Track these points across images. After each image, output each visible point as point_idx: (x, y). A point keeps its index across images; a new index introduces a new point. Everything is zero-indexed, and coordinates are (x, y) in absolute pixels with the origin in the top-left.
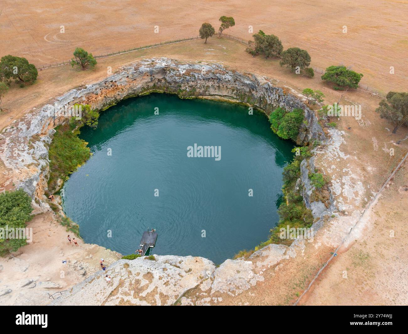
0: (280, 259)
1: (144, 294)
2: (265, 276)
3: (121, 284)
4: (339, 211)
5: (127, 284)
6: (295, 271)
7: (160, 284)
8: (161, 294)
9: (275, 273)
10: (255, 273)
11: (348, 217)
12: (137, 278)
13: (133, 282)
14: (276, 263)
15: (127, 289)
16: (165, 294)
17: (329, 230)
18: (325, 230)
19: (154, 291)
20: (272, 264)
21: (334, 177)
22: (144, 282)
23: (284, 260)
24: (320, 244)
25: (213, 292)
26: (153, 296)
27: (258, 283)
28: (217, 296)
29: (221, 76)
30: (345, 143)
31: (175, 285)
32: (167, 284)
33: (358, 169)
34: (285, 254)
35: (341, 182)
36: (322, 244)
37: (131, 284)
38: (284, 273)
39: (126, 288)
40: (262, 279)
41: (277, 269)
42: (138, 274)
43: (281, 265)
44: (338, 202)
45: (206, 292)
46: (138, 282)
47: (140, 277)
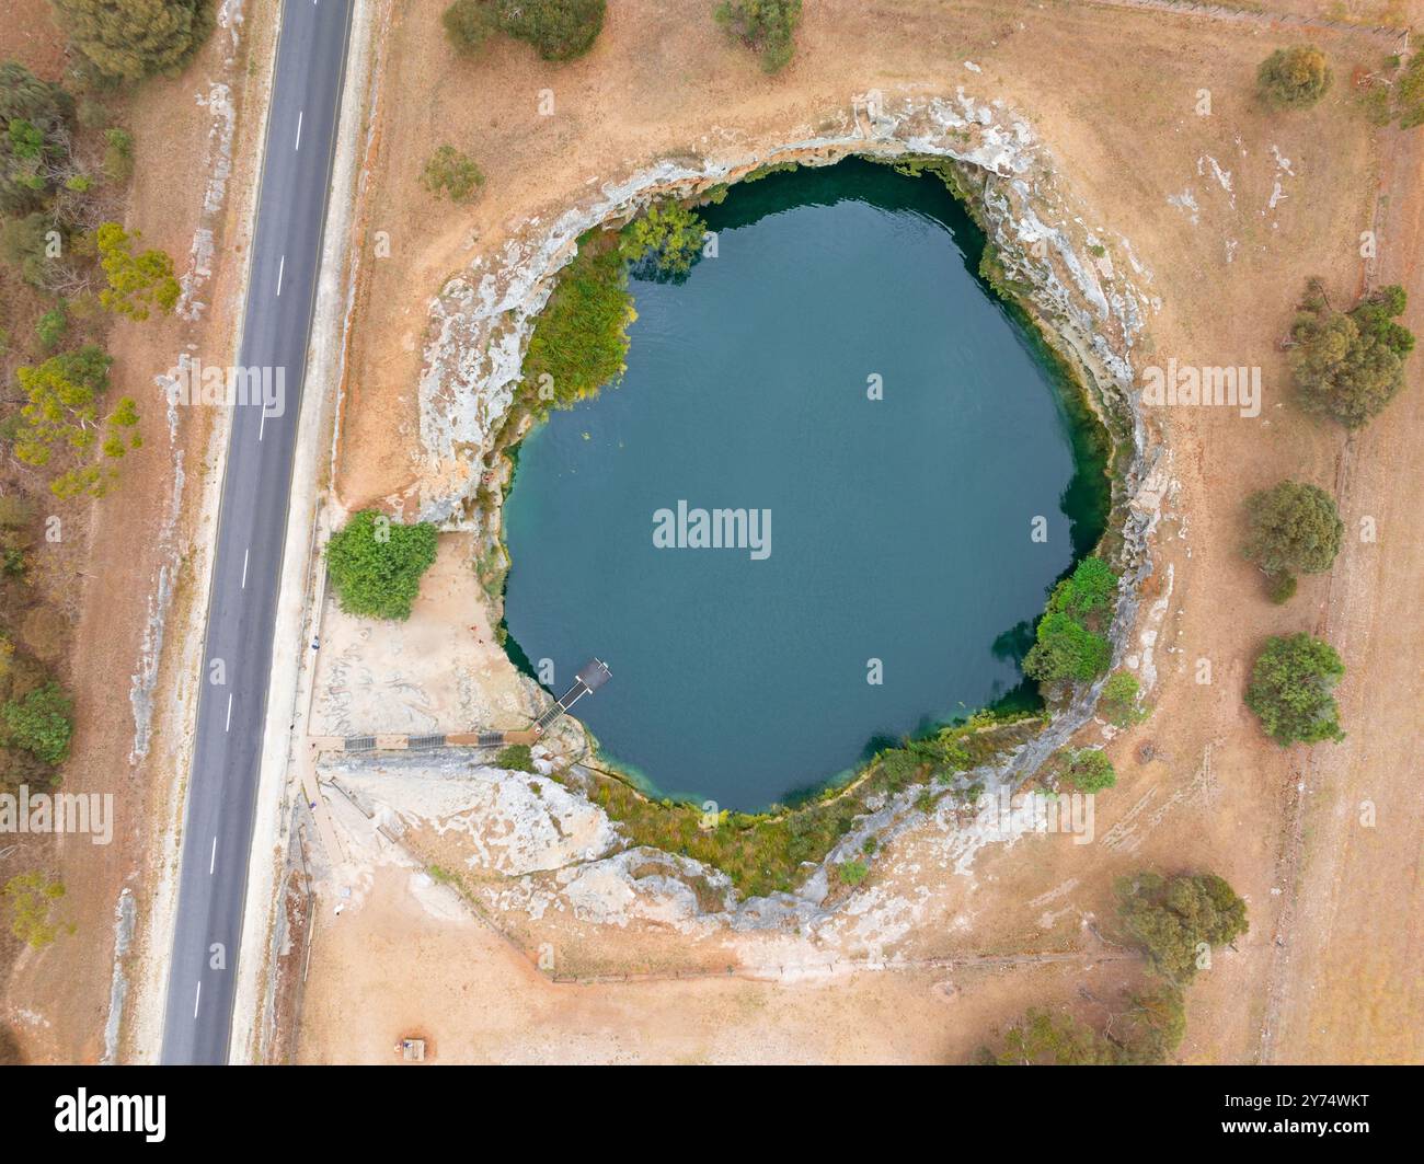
0: (668, 920)
1: (492, 842)
2: (630, 924)
3: (478, 809)
4: (815, 931)
5: (483, 815)
6: (666, 947)
7: (515, 845)
8: (508, 858)
9: (643, 931)
10: (625, 911)
11: (814, 950)
12: (498, 817)
13: (491, 817)
14: (658, 920)
15: (479, 821)
16: (512, 860)
17: (765, 942)
18: (761, 939)
19: (503, 849)
20: (654, 918)
21: (886, 884)
22: (500, 828)
23: (669, 926)
24: (731, 945)
25: (563, 892)
26: (499, 852)
27: (615, 926)
28: (562, 901)
30: (1008, 847)
31: (530, 856)
32: (521, 850)
33: (944, 906)
34: (679, 921)
35: (884, 901)
36: (734, 949)
37: (487, 818)
38: (652, 940)
39: (479, 818)
40: (623, 925)
41: (651, 928)
42: (501, 813)
43: (660, 929)
44: (832, 922)
45: (557, 884)
46: (495, 821)
47: (500, 819)
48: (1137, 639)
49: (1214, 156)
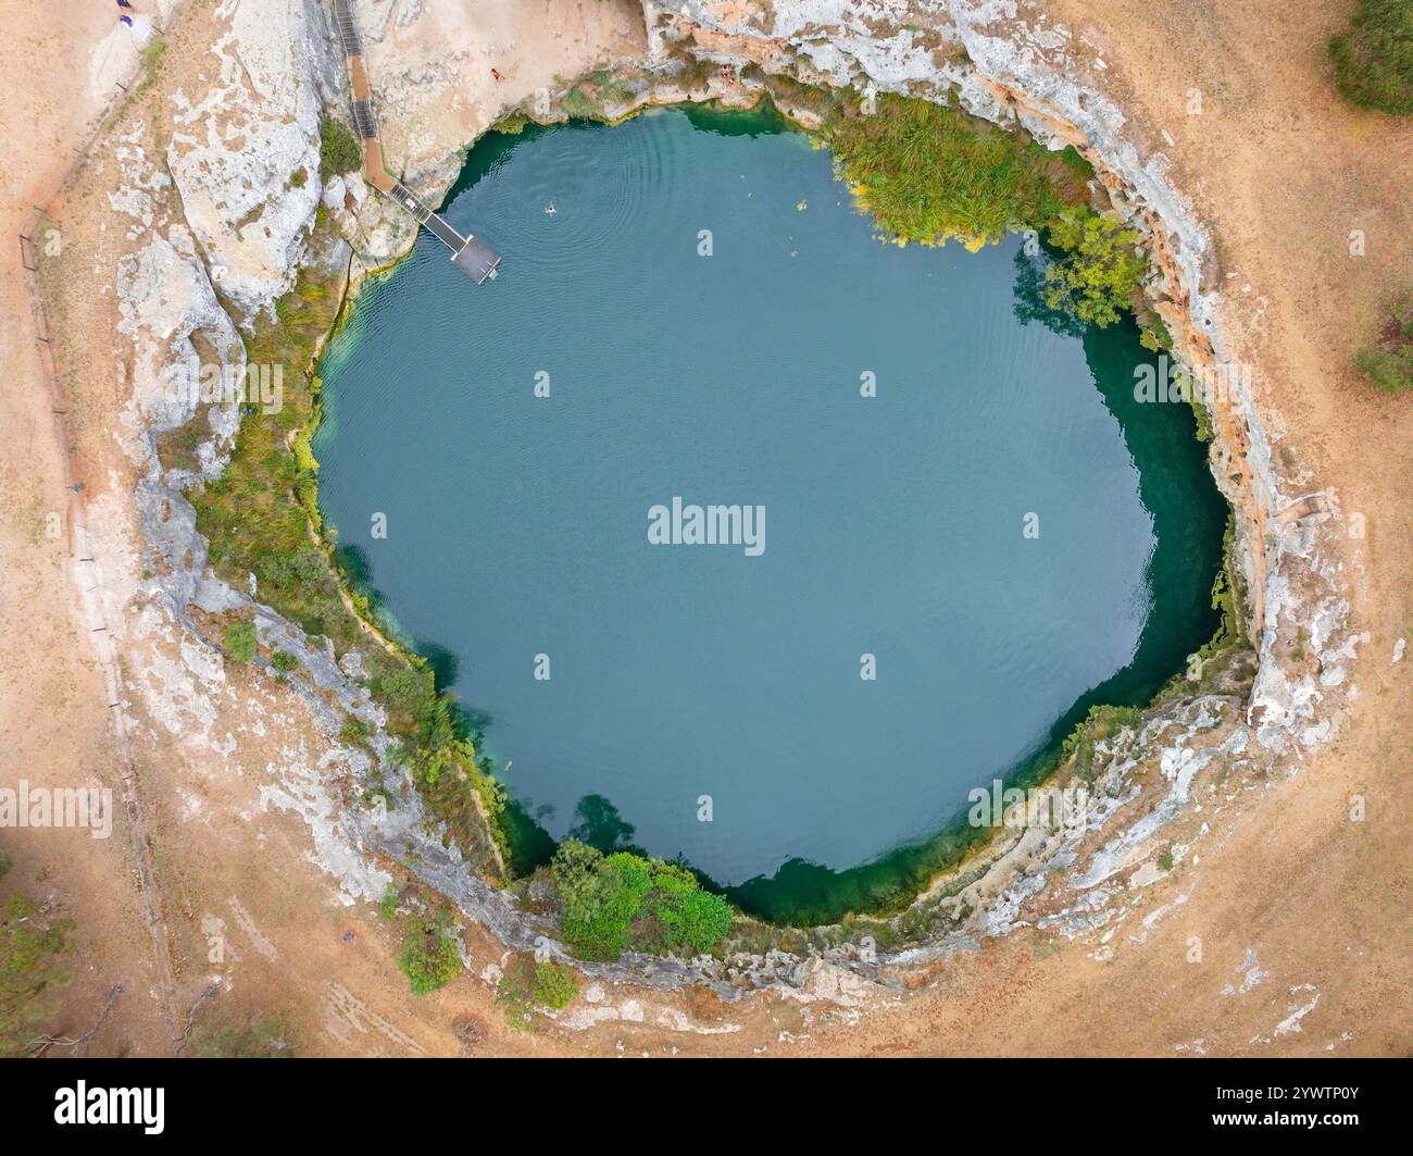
0: (137, 390)
1: (211, 123)
2: (124, 336)
3: (255, 96)
4: (152, 601)
5: (248, 105)
6: (97, 392)
7: (210, 156)
8: (192, 148)
9: (117, 356)
10: (140, 327)
11: (125, 602)
12: (248, 127)
13: (246, 116)
14: (136, 376)
15: (239, 101)
16: (189, 154)
17: (124, 531)
18: (129, 525)
19: (204, 141)
20: (137, 368)
21: (231, 691)
22: (232, 132)
23: (129, 392)
24: (113, 485)
25: (156, 236)
26: (199, 135)
27: (117, 316)
28: (142, 235)
29: (1027, 892)
30: (309, 856)
31: (199, 181)
32: (204, 165)
33: (212, 777)
34: (138, 405)
35: (207, 691)
36: (110, 490)
37: (244, 111)
38: (105, 371)
39: (243, 100)
40: (120, 327)
41: (122, 367)
42: (254, 130)
43: (121, 380)
44: (166, 622)
45: (166, 227)
46: (241, 123)
47: (246, 131)
48: (629, 994)
49: (1320, 1006)
